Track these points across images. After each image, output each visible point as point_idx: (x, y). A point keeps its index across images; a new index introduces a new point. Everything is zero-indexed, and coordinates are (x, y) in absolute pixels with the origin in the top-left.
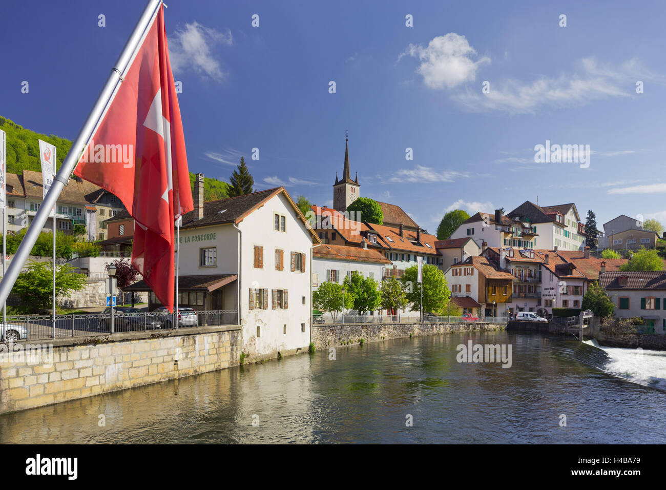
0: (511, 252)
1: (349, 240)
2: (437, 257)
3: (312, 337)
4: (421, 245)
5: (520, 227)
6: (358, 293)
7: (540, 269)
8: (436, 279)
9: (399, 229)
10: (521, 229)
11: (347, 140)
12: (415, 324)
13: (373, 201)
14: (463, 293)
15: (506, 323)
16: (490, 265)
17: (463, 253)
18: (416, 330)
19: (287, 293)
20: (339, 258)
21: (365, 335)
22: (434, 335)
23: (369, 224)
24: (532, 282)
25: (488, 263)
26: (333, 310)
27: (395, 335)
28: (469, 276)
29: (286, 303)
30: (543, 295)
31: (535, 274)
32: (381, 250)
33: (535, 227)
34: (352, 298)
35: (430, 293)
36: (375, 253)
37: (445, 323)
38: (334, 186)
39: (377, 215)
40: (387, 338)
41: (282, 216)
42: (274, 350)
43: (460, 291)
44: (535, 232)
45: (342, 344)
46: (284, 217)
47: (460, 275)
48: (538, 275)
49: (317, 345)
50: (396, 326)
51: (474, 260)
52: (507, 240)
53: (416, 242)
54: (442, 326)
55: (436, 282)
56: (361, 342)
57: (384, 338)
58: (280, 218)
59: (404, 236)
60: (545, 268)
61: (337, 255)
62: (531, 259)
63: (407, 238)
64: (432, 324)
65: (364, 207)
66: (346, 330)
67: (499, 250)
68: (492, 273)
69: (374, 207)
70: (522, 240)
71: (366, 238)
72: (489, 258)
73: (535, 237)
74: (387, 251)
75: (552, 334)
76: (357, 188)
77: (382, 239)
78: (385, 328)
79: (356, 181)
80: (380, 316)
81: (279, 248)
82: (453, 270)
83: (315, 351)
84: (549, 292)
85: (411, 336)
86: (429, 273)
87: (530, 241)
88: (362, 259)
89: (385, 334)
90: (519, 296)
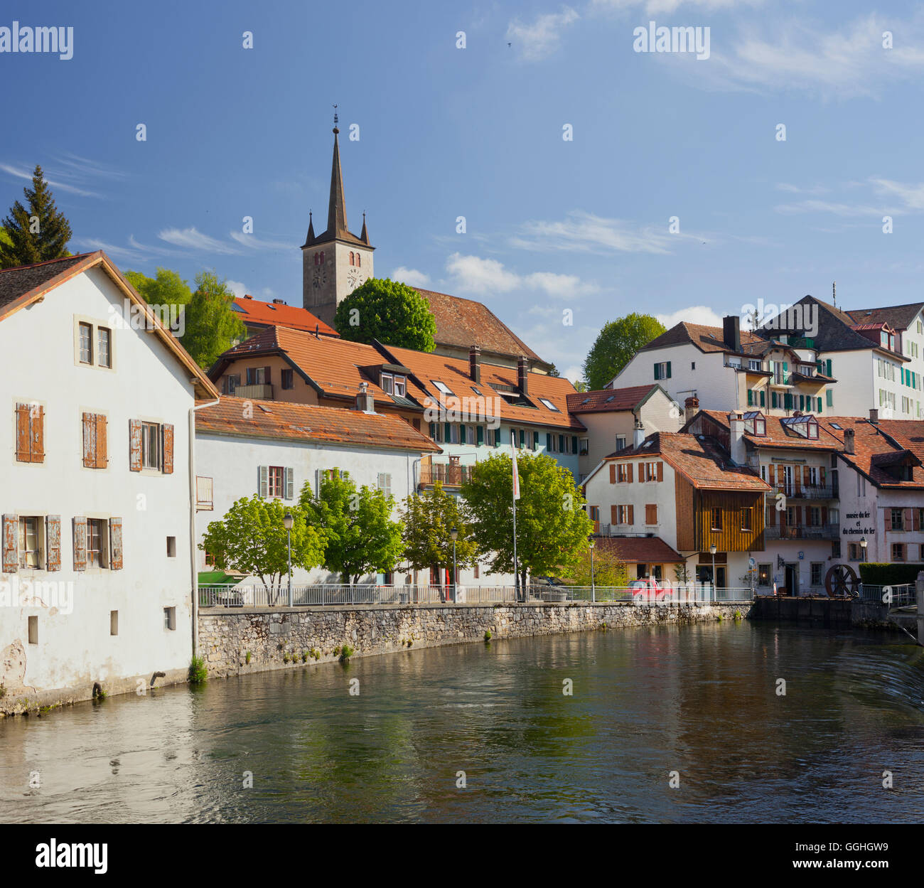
0: (758, 423)
1: (328, 390)
2: (574, 434)
3: (197, 644)
4: (530, 404)
5: (787, 359)
6: (337, 528)
7: (834, 464)
8: (551, 491)
9: (468, 363)
10: (791, 367)
11: (336, 131)
12: (499, 606)
13: (406, 290)
14: (640, 528)
15: (747, 602)
16: (707, 455)
17: (637, 424)
18: (503, 623)
19: (120, 526)
20: (290, 434)
21: (355, 637)
22: (553, 634)
23: (388, 348)
24: (814, 499)
25: (702, 450)
26: (270, 571)
27: (443, 637)
28: (652, 482)
29: (116, 554)
30: (845, 532)
31: (822, 479)
32: (417, 416)
33: (829, 362)
34: (318, 539)
35: (537, 525)
37: (586, 603)
38: (303, 247)
39: (419, 325)
40: (419, 643)
41: (100, 328)
42: (80, 679)
43: (631, 522)
44: (830, 375)
45: (286, 661)
46: (108, 331)
47: (631, 480)
48: (829, 481)
49: (213, 665)
50: (446, 611)
51: (664, 443)
52: (756, 392)
53: (518, 396)
54: (573, 612)
55: (552, 497)
56: (344, 656)
57: (410, 644)
58: (96, 332)
59: (483, 381)
60: (845, 464)
61: (288, 427)
62: (810, 442)
63: (491, 384)
64: (545, 607)
65: (384, 304)
66: (298, 624)
67: (729, 417)
68: (711, 476)
69: (408, 305)
70: (793, 393)
71: (378, 384)
72: (702, 438)
73: (827, 386)
75: (859, 627)
76: (366, 255)
77: (420, 386)
78: (413, 617)
79: (364, 237)
80: (412, 586)
81: (94, 409)
82: (612, 467)
83: (206, 679)
84: (858, 524)
85: (487, 638)
86: (533, 476)
87: (817, 396)
88: (357, 439)
89: (413, 633)
90: (783, 534)
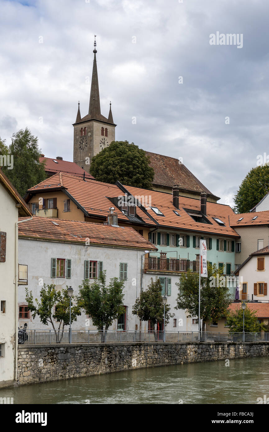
1: (90, 212)
4: (209, 222)
9: (172, 196)
11: (95, 52)
18: (191, 354)
20: (70, 239)
23: (125, 187)
27: (157, 362)
32: (141, 228)
36: (129, 233)
37: (240, 342)
38: (74, 125)
43: (266, 293)
49: (26, 378)
50: (159, 347)
53: (200, 216)
59: (180, 207)
61: (68, 235)
63: (185, 209)
64: (216, 345)
66: (74, 354)
74: (152, 229)
76: (111, 129)
78: (140, 350)
88: (107, 242)
